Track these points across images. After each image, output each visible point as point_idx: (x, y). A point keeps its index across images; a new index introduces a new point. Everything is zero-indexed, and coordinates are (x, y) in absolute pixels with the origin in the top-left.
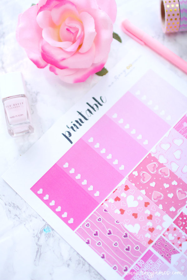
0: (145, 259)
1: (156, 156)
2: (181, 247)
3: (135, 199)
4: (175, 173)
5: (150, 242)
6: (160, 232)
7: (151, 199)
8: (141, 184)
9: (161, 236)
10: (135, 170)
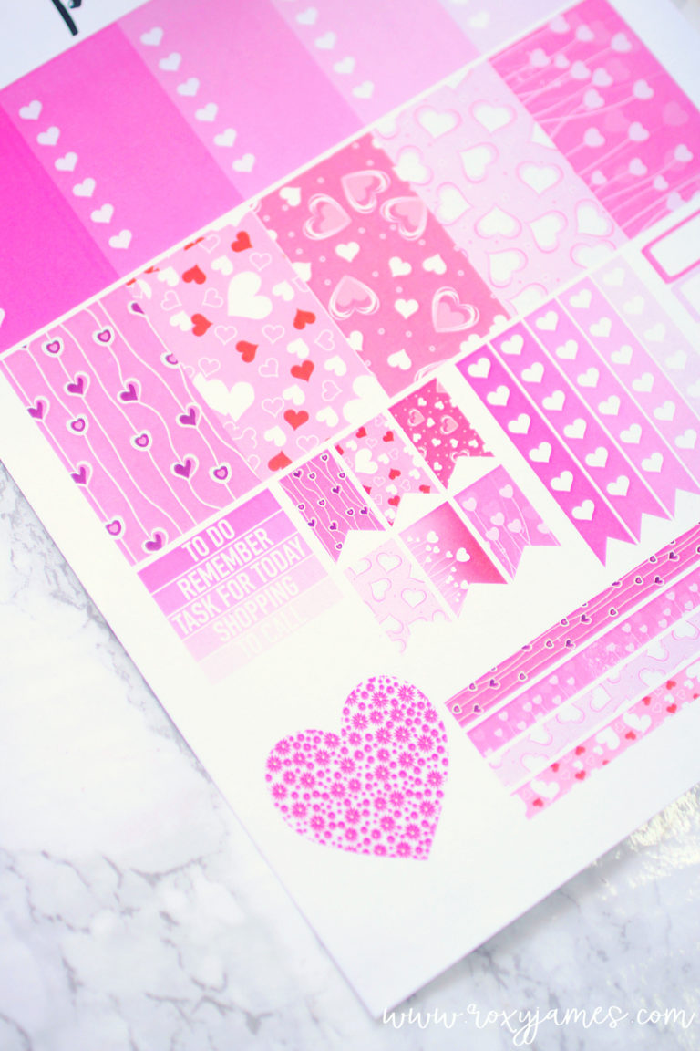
0: (241, 520)
1: (390, 150)
2: (396, 511)
3: (265, 290)
4: (449, 231)
5: (279, 461)
6: (326, 432)
7: (326, 305)
8: (301, 239)
9: (327, 451)
10: (292, 184)
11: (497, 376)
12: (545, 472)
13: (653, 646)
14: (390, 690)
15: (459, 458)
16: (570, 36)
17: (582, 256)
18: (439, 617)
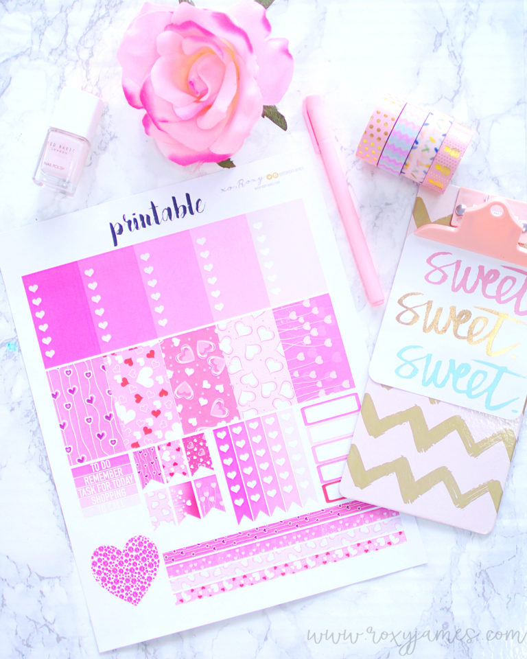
0: (115, 462)
1: (220, 335)
2: (171, 478)
3: (153, 377)
4: (230, 376)
5: (136, 445)
6: (156, 440)
7: (174, 391)
8: (174, 361)
9: (154, 447)
10: (177, 337)
11: (227, 440)
12: (230, 482)
13: (244, 561)
14: (145, 542)
15: (201, 467)
16: (310, 309)
17: (277, 403)
18: (172, 522)
